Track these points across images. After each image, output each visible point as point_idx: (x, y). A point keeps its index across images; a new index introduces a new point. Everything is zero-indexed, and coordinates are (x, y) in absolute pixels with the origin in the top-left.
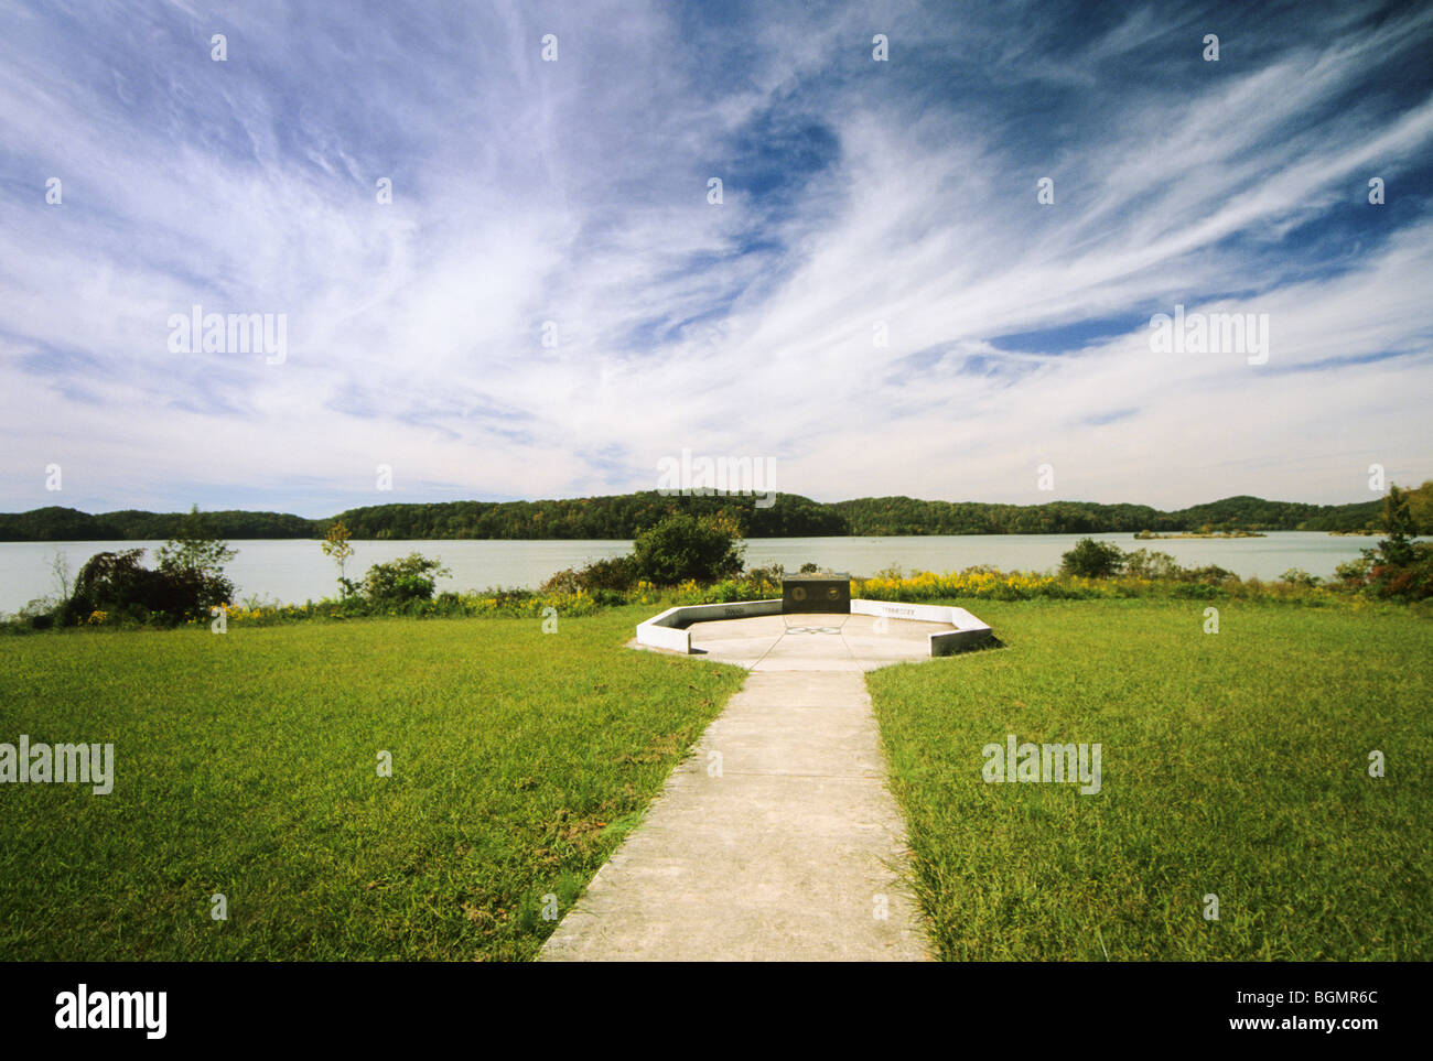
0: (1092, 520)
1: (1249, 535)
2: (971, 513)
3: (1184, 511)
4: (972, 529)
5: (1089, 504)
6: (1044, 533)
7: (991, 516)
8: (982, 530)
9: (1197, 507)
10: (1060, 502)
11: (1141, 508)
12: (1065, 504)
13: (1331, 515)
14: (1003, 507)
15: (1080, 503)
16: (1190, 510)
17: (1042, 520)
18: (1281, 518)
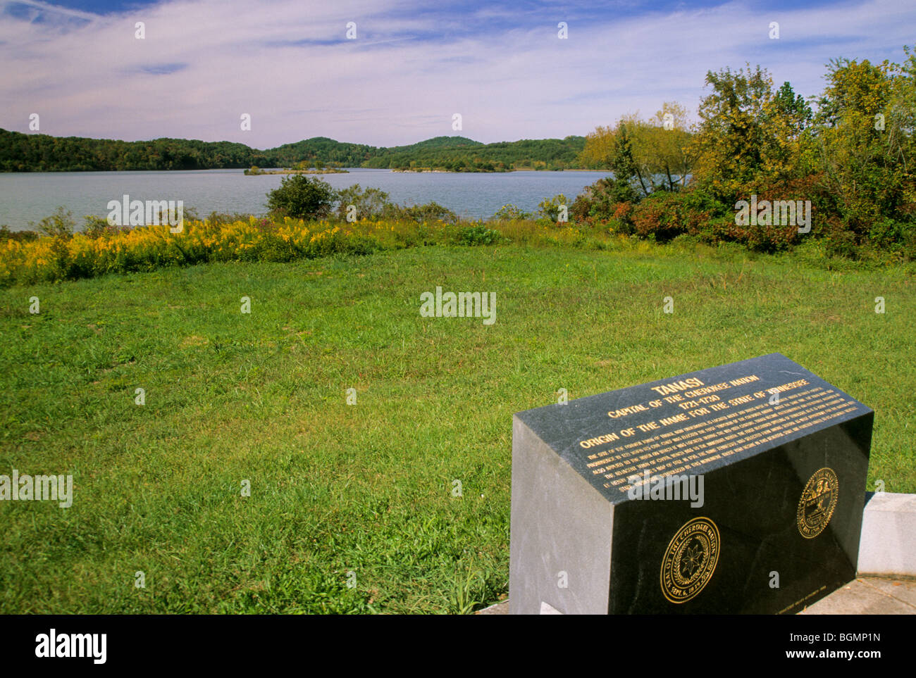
0: (197, 157)
1: (337, 172)
2: (77, 149)
3: (275, 150)
4: (79, 165)
5: (193, 141)
6: (152, 169)
7: (98, 152)
8: (90, 167)
9: (286, 146)
10: (166, 139)
11: (239, 146)
12: (171, 141)
13: (386, 155)
14: (110, 142)
15: (185, 140)
16: (280, 148)
17: (150, 157)
18: (350, 157)
